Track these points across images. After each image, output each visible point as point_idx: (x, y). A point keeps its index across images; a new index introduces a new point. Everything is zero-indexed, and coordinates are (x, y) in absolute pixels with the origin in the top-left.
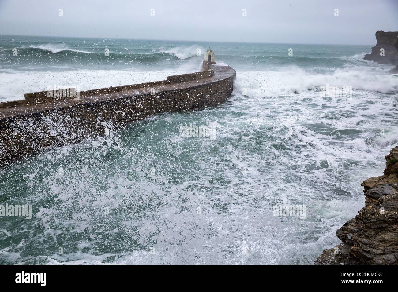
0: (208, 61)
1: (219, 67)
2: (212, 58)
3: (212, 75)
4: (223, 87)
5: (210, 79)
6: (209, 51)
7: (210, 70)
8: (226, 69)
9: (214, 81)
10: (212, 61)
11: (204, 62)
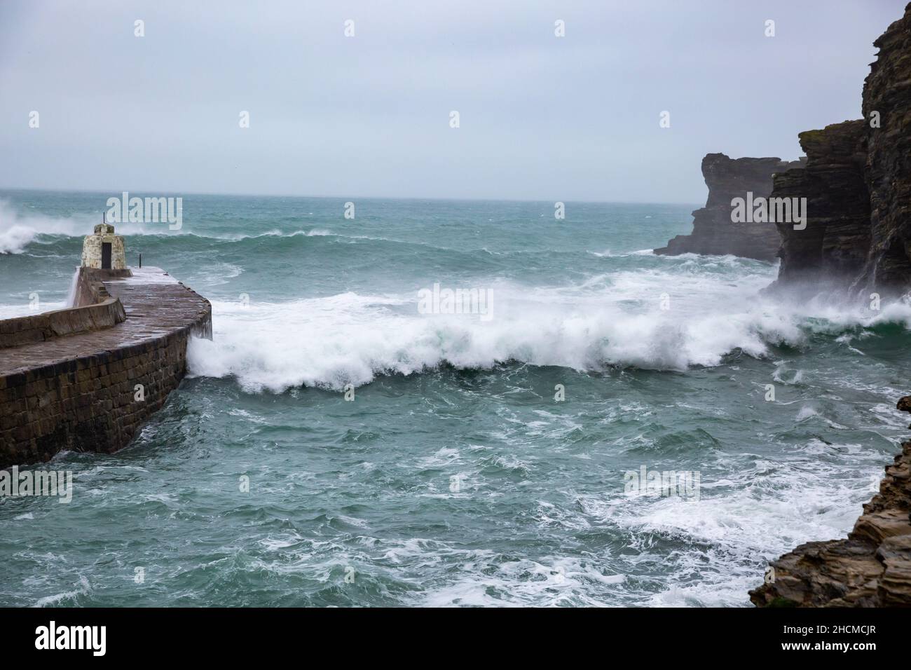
0: (99, 266)
1: (144, 288)
2: (114, 256)
3: (118, 321)
4: (164, 365)
5: (108, 336)
6: (104, 230)
7: (108, 301)
8: (173, 296)
9: (127, 344)
10: (114, 265)
11: (82, 270)
